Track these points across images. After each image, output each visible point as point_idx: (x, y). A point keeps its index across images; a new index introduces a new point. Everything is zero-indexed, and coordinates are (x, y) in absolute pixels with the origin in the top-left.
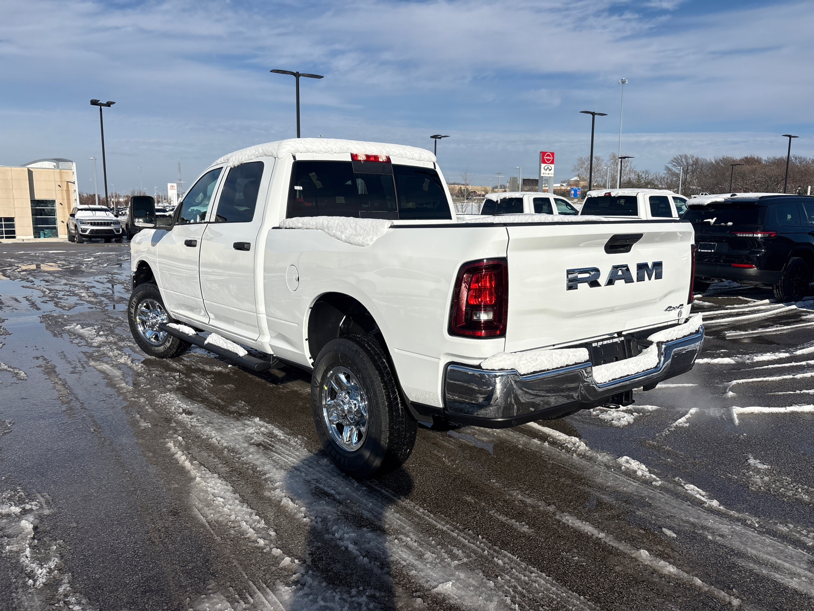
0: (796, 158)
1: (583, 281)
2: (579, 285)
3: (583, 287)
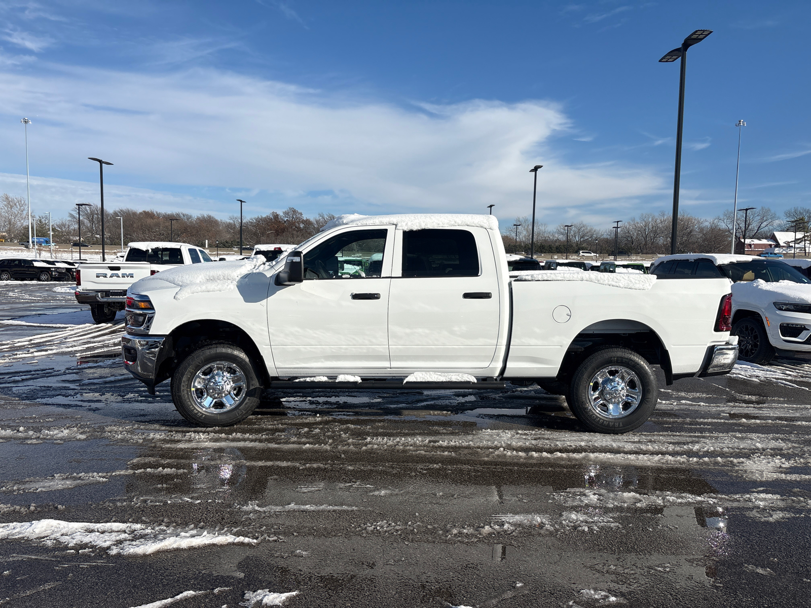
0: (184, 215)
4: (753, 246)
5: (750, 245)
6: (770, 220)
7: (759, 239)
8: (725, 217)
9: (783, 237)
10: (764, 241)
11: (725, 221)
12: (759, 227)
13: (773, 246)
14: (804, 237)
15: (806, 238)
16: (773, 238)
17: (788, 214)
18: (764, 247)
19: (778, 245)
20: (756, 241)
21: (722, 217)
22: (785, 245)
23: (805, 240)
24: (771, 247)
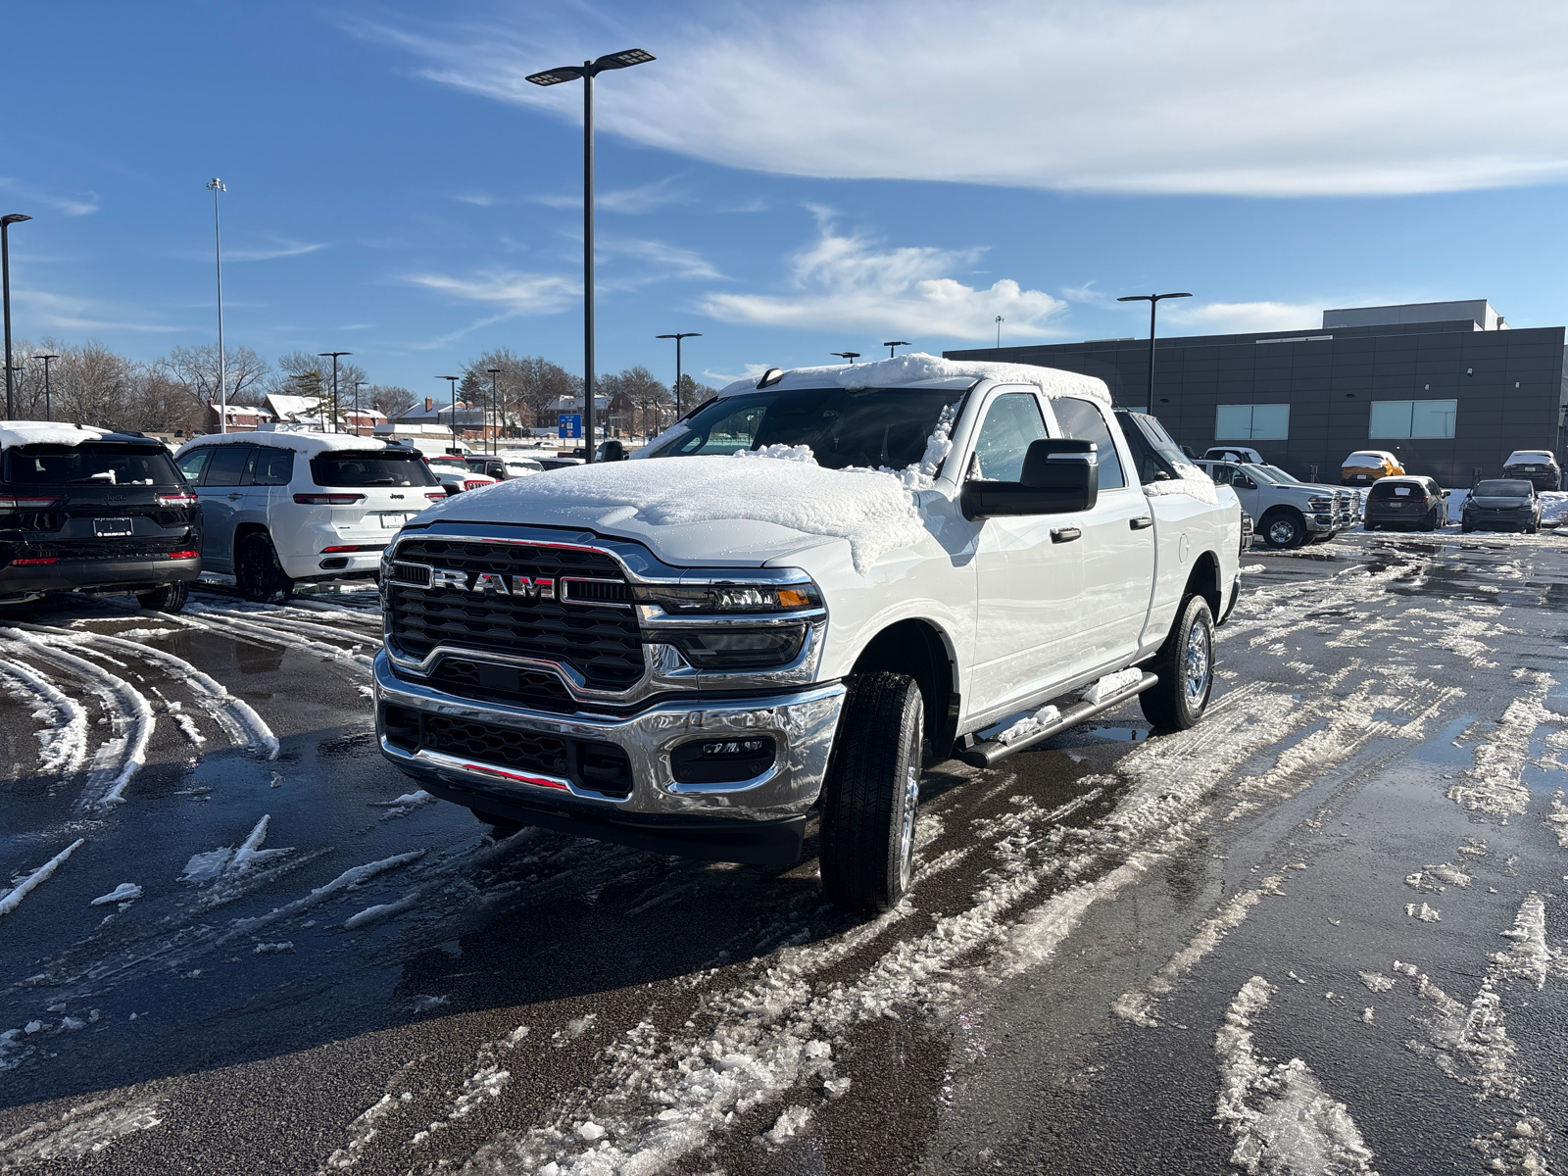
4: (234, 419)
5: (230, 417)
6: (256, 373)
7: (244, 405)
8: (175, 361)
9: (284, 405)
10: (252, 411)
11: (177, 368)
12: (239, 384)
13: (268, 420)
14: (320, 405)
15: (323, 408)
16: (267, 405)
17: (286, 364)
18: (253, 420)
19: (276, 419)
20: (239, 410)
21: (169, 359)
22: (287, 418)
23: (322, 412)
24: (265, 421)
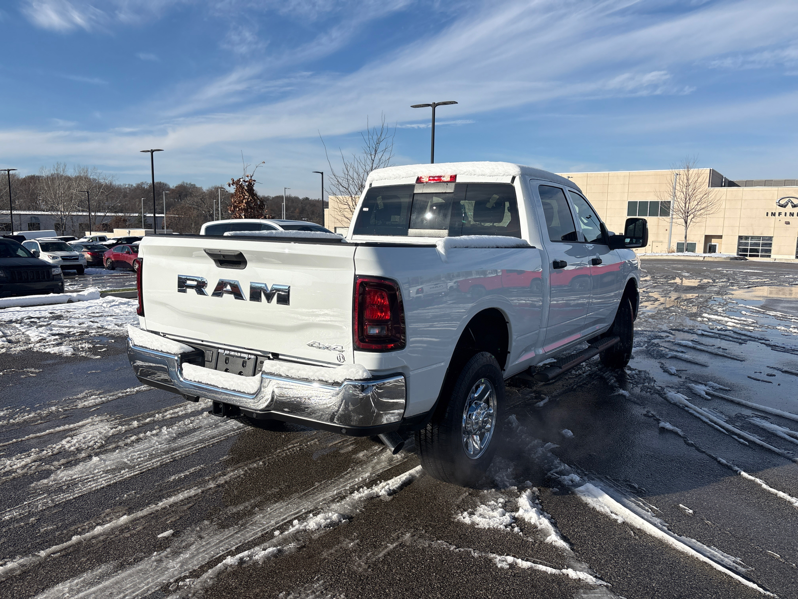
1: (191, 287)
2: (188, 290)
3: (191, 292)
